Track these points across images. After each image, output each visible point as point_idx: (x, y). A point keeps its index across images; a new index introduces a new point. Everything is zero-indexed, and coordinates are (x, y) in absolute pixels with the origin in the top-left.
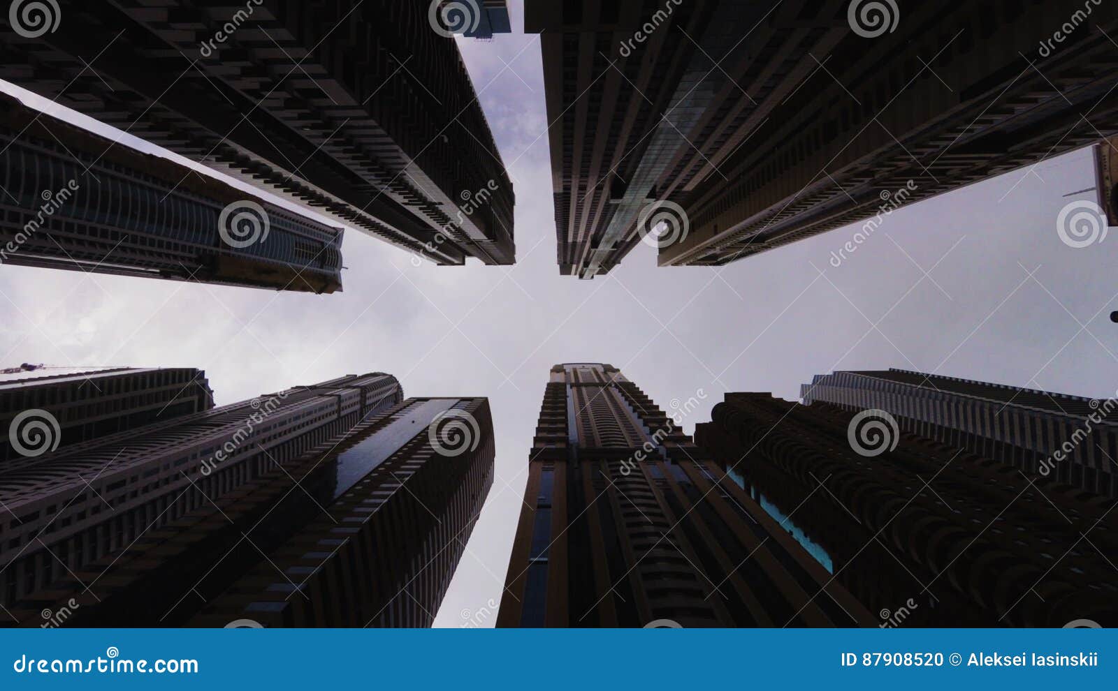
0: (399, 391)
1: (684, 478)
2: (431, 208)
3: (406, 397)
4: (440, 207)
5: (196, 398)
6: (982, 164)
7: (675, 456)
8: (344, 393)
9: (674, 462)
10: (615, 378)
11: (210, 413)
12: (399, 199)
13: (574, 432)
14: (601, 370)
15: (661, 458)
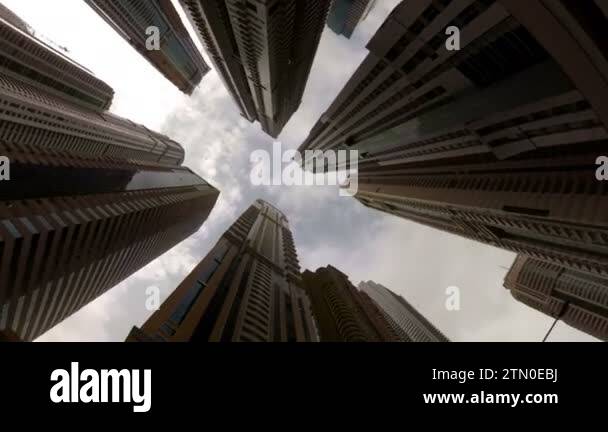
0: (181, 160)
1: (288, 291)
2: (259, 88)
3: (183, 165)
4: (264, 90)
5: (104, 102)
6: (490, 237)
7: (290, 279)
8: (160, 143)
9: (288, 281)
10: (284, 224)
11: (106, 112)
12: (248, 73)
13: (251, 235)
14: (280, 215)
15: (283, 276)
